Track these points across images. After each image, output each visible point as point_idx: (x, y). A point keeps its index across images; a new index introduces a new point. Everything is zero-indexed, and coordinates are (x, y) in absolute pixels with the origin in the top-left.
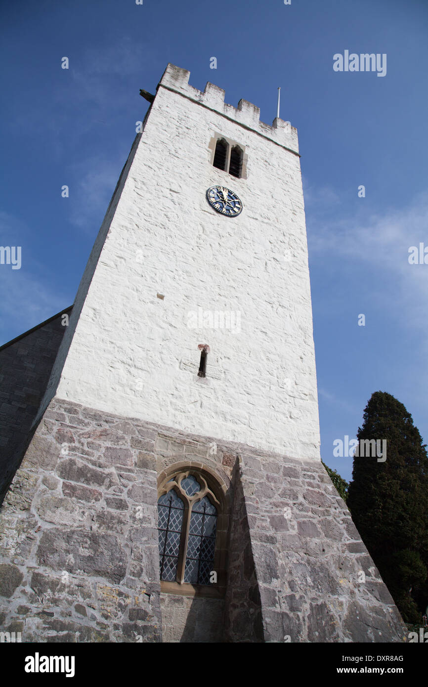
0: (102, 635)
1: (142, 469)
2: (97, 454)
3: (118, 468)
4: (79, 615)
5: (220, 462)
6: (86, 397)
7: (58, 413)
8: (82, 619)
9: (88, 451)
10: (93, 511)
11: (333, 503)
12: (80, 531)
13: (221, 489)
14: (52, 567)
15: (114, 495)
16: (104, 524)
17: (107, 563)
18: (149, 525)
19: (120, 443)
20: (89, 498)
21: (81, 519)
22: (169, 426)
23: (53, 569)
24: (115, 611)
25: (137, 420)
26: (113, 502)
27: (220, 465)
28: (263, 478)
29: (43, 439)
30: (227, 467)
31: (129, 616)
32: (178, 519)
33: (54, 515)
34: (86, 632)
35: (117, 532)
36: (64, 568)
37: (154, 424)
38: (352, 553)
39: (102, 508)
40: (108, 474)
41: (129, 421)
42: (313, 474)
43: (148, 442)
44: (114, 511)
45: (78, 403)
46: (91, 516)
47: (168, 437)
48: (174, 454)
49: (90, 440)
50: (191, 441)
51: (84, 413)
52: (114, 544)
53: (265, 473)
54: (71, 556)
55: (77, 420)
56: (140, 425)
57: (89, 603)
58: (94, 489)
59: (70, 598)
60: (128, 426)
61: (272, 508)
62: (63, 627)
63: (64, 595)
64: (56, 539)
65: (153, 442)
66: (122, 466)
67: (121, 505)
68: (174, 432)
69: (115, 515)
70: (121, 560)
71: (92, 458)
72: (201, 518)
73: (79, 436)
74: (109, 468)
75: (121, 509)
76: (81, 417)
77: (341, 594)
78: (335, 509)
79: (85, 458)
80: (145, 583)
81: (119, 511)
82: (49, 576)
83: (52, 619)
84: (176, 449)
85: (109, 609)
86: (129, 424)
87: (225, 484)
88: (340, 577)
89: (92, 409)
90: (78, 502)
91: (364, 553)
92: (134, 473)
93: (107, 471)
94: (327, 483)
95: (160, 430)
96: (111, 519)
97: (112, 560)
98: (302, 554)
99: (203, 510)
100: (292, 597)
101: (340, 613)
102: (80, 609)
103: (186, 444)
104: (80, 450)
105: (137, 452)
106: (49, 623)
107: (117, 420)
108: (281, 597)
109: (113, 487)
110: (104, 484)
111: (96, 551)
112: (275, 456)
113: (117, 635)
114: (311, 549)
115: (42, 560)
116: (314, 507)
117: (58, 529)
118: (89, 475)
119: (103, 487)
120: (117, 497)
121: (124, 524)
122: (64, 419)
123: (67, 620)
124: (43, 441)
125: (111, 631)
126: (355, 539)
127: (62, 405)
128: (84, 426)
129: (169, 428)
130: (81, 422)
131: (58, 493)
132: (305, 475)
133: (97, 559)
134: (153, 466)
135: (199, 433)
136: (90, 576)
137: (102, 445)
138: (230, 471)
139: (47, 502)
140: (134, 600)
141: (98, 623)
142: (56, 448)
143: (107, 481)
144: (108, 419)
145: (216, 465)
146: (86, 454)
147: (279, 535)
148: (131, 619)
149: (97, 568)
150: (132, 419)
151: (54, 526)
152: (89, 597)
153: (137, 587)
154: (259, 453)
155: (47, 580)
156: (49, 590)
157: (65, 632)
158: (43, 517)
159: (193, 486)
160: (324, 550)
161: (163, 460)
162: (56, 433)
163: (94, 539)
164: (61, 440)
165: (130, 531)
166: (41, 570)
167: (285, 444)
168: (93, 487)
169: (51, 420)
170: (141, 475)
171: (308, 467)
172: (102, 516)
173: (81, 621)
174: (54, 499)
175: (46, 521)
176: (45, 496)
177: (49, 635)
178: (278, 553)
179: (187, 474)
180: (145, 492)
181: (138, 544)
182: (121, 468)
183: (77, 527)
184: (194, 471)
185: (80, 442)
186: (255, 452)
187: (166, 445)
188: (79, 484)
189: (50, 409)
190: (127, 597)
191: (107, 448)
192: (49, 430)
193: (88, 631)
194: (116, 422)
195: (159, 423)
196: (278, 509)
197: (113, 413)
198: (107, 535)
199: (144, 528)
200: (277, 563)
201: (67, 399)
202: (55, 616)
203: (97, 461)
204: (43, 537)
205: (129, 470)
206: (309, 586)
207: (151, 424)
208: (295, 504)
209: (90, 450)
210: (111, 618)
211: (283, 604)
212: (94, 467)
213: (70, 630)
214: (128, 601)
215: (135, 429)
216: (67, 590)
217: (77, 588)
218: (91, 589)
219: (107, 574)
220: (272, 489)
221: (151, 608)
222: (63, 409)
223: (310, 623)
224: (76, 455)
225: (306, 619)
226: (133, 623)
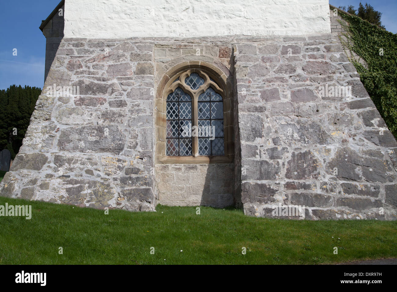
0: (105, 184)
1: (139, 76)
2: (100, 72)
3: (119, 79)
4: (88, 175)
5: (217, 56)
6: (89, 31)
7: (67, 50)
8: (91, 177)
9: (93, 72)
10: (99, 112)
11: (339, 69)
12: (89, 126)
13: (221, 78)
14: (68, 150)
15: (115, 98)
16: (108, 119)
17: (110, 143)
18: (144, 114)
19: (120, 60)
20: (95, 104)
21: (89, 119)
22: (165, 37)
23: (69, 152)
24: (115, 171)
25: (135, 38)
26: (114, 104)
27: (217, 59)
28: (258, 60)
29: (57, 71)
30: (224, 58)
31: (125, 172)
32: (187, 110)
33: (69, 119)
34: (93, 184)
35: (118, 123)
36: (78, 150)
37: (151, 38)
38: (353, 109)
39: (106, 108)
40: (111, 85)
41: (129, 41)
42: (319, 46)
43: (145, 54)
44: (115, 109)
45: (83, 37)
46: (97, 115)
47: (165, 45)
48: (173, 58)
49: (94, 63)
50: (187, 44)
51: (89, 44)
52: (116, 130)
53: (260, 56)
54: (82, 142)
55: (83, 50)
56: (139, 42)
57: (95, 168)
58: (99, 97)
59: (82, 166)
60: (127, 45)
61: (265, 83)
62: (77, 182)
63: (78, 165)
64: (72, 134)
65: (151, 53)
66: (122, 76)
67: (121, 104)
68: (170, 40)
69: (116, 111)
70: (120, 140)
71: (97, 76)
72: (208, 106)
73: (85, 62)
74: (111, 80)
75: (121, 107)
76: (86, 47)
77: (330, 143)
78: (340, 73)
79: (91, 77)
80: (139, 152)
81: (119, 109)
82: (66, 156)
83: (69, 179)
84: (173, 54)
85: (110, 170)
86: (128, 43)
87: (224, 74)
88: (334, 131)
89: (96, 39)
90: (86, 108)
91: (368, 108)
92: (132, 80)
93: (109, 83)
94: (334, 52)
95: (156, 42)
96: (113, 115)
97: (113, 141)
98: (293, 117)
99: (209, 99)
100: (274, 150)
101: (325, 158)
102: (89, 172)
103: (182, 47)
104: (87, 72)
105: (136, 63)
106: (67, 181)
107: (118, 43)
108: (262, 150)
109: (115, 93)
110: (108, 92)
111: (100, 137)
112: (273, 38)
113: (115, 183)
114: (304, 111)
115: (61, 148)
116: (313, 76)
117: (72, 128)
118: (95, 89)
119: (107, 95)
120: (117, 99)
121: (124, 116)
122: (73, 53)
123: (79, 179)
124: (57, 73)
125: (111, 182)
126: (360, 97)
127: (70, 42)
128: (89, 54)
129: (165, 38)
130: (87, 51)
131: (71, 105)
132: (307, 49)
133: (102, 142)
134: (150, 71)
135: (194, 36)
136: (97, 153)
137: (105, 64)
138: (228, 61)
139: (63, 112)
140: (129, 163)
141: (102, 179)
142: (68, 75)
143: (110, 90)
144: (110, 43)
145: (213, 59)
146: (92, 74)
147: (269, 104)
148: (126, 174)
149: (102, 147)
150: (131, 39)
151: (69, 126)
152: (96, 164)
153: (133, 155)
154: (256, 39)
155: (65, 158)
156: (66, 164)
157: (78, 185)
158: (60, 122)
159: (196, 81)
160: (317, 111)
161: (164, 65)
162: (67, 64)
163: (100, 130)
164: (71, 68)
165: (129, 121)
166: (61, 153)
167: (286, 25)
168: (100, 96)
169: (62, 56)
170: (139, 80)
171: (312, 41)
172: (106, 114)
173: (89, 178)
174: (68, 109)
175: (63, 124)
176: (62, 108)
177: (67, 187)
178: (266, 118)
179: (188, 72)
180: (142, 92)
181: (135, 128)
182: (121, 78)
183: (87, 124)
184: (194, 69)
185: (86, 67)
186: (253, 39)
187: (164, 53)
188: (88, 96)
189: (61, 48)
190: (124, 161)
191: (110, 66)
192: (62, 64)
193: (94, 183)
194: (117, 44)
195: (155, 36)
196: (271, 84)
197: (114, 38)
198: (110, 126)
199: (140, 117)
200: (264, 126)
201: (74, 37)
202: (71, 177)
203: (101, 77)
204: (61, 134)
205: (129, 79)
206: (295, 140)
207: (148, 38)
208: (291, 77)
209: (95, 70)
210: (112, 175)
211: (263, 155)
212: (99, 82)
213: (82, 183)
214: (125, 164)
215: (133, 46)
216: (79, 162)
217: (87, 160)
218: (97, 160)
219: (110, 150)
220: (267, 68)
221: (142, 167)
222: (72, 46)
223: (289, 166)
224: (84, 76)
225: (286, 163)
226: (128, 176)
